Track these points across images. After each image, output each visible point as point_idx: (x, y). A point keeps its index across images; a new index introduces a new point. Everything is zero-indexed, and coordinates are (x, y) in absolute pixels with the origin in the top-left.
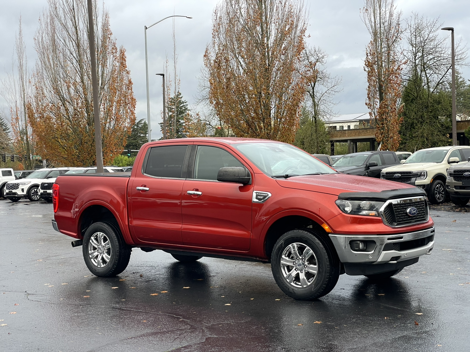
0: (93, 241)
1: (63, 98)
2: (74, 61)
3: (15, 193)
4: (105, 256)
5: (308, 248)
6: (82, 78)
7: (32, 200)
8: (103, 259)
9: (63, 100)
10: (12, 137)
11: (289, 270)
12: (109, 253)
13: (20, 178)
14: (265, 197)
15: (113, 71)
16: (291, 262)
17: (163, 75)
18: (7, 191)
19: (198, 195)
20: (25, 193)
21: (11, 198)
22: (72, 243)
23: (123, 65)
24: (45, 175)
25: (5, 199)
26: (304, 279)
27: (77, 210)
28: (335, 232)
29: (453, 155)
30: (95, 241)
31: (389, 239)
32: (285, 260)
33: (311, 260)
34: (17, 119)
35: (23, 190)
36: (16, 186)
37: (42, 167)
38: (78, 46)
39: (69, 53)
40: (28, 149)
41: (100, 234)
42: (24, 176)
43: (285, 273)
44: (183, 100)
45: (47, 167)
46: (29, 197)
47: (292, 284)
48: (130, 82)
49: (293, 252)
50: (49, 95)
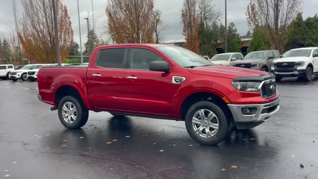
0: (65, 108)
1: (38, 30)
2: (42, 12)
3: (15, 77)
4: (73, 116)
5: (211, 112)
6: (46, 21)
7: (24, 80)
8: (71, 118)
9: (37, 31)
10: (12, 50)
11: (198, 127)
12: (75, 115)
13: (17, 69)
14: (181, 80)
15: (62, 17)
16: (199, 121)
17: (87, 19)
18: (11, 76)
19: (134, 79)
20: (20, 76)
21: (13, 80)
22: (51, 108)
23: (66, 14)
24: (29, 68)
25: (10, 79)
26: (208, 132)
27: (53, 88)
28: (232, 103)
29: (233, 56)
30: (66, 108)
31: (265, 106)
32: (195, 120)
33: (214, 121)
34: (14, 40)
35: (19, 75)
36: (15, 73)
37: (28, 64)
38: (44, 4)
39: (39, 8)
40: (20, 55)
41: (69, 103)
42: (19, 68)
43: (195, 128)
44: (95, 32)
45: (30, 64)
46: (22, 78)
47: (200, 135)
48: (70, 23)
49: (201, 115)
50: (30, 29)
